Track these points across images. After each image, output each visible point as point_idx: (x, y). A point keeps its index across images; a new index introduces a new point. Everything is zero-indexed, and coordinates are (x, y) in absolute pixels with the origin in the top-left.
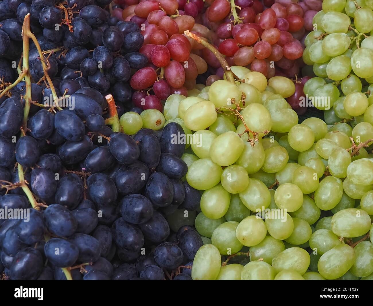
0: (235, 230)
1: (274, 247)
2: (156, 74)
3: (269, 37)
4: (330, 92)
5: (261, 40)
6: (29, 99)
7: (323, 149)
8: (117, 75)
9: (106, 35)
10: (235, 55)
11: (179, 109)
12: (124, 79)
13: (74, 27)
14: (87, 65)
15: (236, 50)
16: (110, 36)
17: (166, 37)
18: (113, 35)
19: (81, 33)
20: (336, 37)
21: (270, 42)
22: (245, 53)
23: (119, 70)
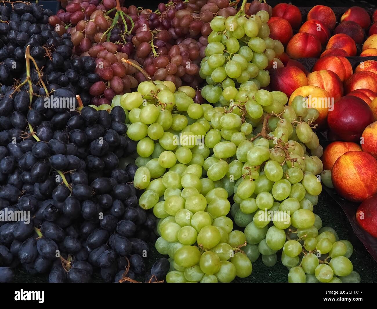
0: (158, 161)
1: (181, 168)
2: (105, 85)
3: (175, 61)
4: (216, 90)
5: (170, 63)
6: (32, 92)
7: (208, 115)
8: (81, 86)
9: (73, 62)
10: (155, 74)
11: (120, 101)
12: (85, 88)
13: (53, 58)
14: (62, 79)
15: (155, 71)
16: (76, 62)
17: (110, 64)
18: (77, 61)
19: (57, 62)
20: (215, 56)
21: (176, 64)
22: (161, 72)
23: (82, 82)
